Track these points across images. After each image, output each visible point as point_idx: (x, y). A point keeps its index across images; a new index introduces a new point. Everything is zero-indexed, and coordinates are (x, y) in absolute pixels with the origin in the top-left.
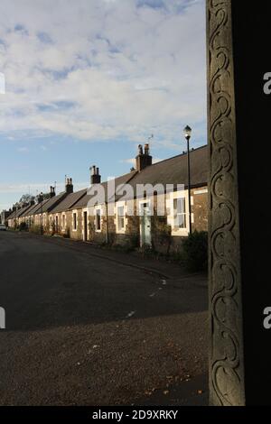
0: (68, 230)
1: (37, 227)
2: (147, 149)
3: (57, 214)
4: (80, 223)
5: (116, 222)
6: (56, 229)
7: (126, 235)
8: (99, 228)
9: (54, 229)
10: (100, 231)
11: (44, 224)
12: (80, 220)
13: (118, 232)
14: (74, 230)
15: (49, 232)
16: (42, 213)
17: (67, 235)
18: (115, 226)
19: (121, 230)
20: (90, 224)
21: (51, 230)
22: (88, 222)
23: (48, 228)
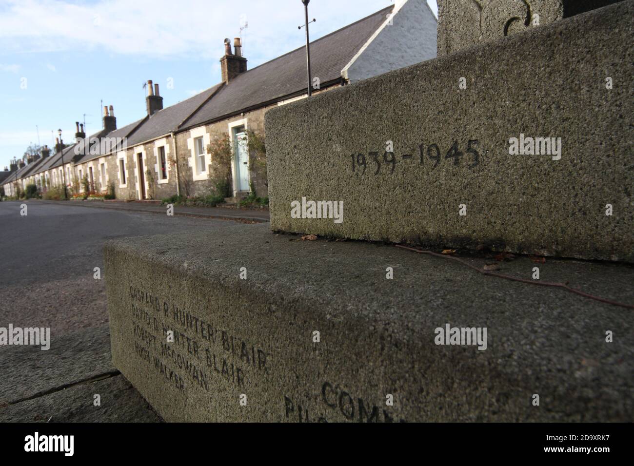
0: (112, 187)
1: (58, 188)
2: (238, 46)
3: (91, 164)
4: (132, 173)
5: (192, 162)
6: (90, 188)
7: (211, 181)
8: (164, 177)
9: (87, 189)
10: (166, 181)
11: (70, 183)
12: (131, 168)
13: (196, 177)
14: (122, 186)
15: (79, 195)
16: (63, 164)
17: (111, 196)
18: (190, 169)
19: (201, 175)
20: (149, 173)
21: (82, 191)
22: (145, 169)
23: (77, 188)
